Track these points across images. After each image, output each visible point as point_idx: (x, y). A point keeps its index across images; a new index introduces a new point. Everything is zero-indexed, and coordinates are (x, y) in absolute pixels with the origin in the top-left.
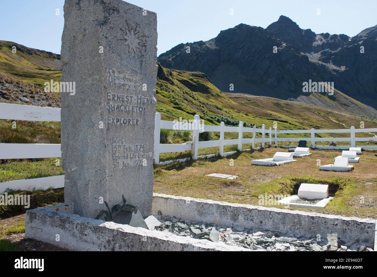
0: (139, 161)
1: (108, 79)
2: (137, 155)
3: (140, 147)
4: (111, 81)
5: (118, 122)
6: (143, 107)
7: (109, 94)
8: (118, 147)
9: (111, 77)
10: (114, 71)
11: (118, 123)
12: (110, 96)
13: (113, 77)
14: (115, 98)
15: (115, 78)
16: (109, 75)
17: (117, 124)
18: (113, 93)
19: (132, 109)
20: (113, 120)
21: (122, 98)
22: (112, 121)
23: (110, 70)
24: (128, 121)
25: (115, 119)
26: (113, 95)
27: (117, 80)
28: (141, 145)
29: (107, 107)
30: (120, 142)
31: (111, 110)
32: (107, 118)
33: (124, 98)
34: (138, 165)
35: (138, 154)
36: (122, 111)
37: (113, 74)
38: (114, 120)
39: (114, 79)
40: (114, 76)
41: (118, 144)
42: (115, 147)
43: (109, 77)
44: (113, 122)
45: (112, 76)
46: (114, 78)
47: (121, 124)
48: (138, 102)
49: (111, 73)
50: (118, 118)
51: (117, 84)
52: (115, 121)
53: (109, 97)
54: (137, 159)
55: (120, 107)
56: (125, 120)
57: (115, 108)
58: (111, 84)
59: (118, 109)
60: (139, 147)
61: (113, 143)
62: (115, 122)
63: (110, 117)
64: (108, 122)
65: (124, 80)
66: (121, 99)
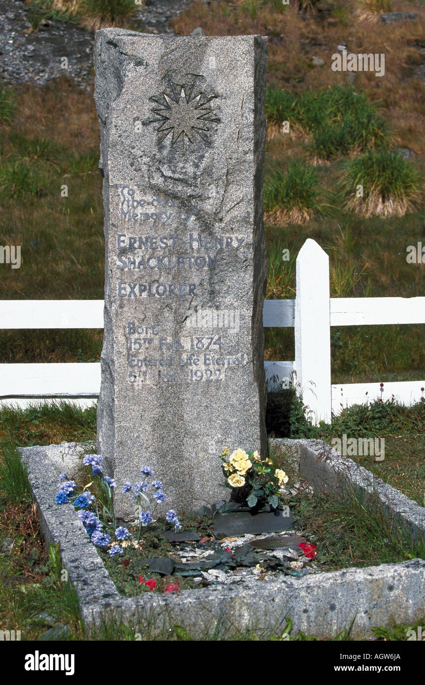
0: (209, 372)
1: (120, 207)
2: (202, 358)
3: (210, 344)
4: (125, 210)
5: (144, 290)
6: (206, 257)
7: (122, 238)
8: (145, 342)
9: (126, 202)
10: (131, 190)
11: (145, 295)
12: (123, 241)
13: (131, 203)
14: (135, 245)
15: (135, 204)
16: (122, 199)
17: (141, 295)
18: (130, 235)
19: (179, 263)
20: (131, 288)
21: (152, 243)
22: (129, 289)
23: (124, 189)
24: (168, 289)
25: (137, 287)
26: (131, 239)
27: (140, 207)
28: (212, 339)
29: (118, 263)
30: (150, 331)
31: (126, 269)
32: (117, 286)
33: (156, 243)
34: (204, 380)
35: (205, 357)
36: (152, 268)
37: (130, 197)
38: (133, 288)
39: (133, 207)
40: (134, 201)
41: (142, 336)
42: (135, 343)
43: (122, 204)
44: (132, 291)
45: (128, 201)
46: (133, 204)
47: (150, 294)
48: (194, 247)
49: (126, 195)
50: (145, 284)
51: (139, 216)
52: (137, 290)
53: (122, 245)
54: (203, 367)
55: (148, 261)
56: (161, 288)
57: (137, 264)
58: (127, 216)
59: (142, 267)
60: (206, 342)
61: (130, 333)
62: (137, 293)
63: (125, 283)
64: (120, 292)
65: (153, 205)
66: (149, 244)
